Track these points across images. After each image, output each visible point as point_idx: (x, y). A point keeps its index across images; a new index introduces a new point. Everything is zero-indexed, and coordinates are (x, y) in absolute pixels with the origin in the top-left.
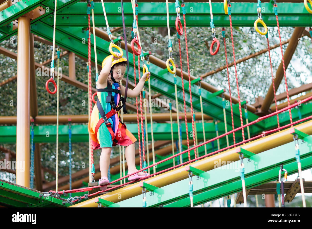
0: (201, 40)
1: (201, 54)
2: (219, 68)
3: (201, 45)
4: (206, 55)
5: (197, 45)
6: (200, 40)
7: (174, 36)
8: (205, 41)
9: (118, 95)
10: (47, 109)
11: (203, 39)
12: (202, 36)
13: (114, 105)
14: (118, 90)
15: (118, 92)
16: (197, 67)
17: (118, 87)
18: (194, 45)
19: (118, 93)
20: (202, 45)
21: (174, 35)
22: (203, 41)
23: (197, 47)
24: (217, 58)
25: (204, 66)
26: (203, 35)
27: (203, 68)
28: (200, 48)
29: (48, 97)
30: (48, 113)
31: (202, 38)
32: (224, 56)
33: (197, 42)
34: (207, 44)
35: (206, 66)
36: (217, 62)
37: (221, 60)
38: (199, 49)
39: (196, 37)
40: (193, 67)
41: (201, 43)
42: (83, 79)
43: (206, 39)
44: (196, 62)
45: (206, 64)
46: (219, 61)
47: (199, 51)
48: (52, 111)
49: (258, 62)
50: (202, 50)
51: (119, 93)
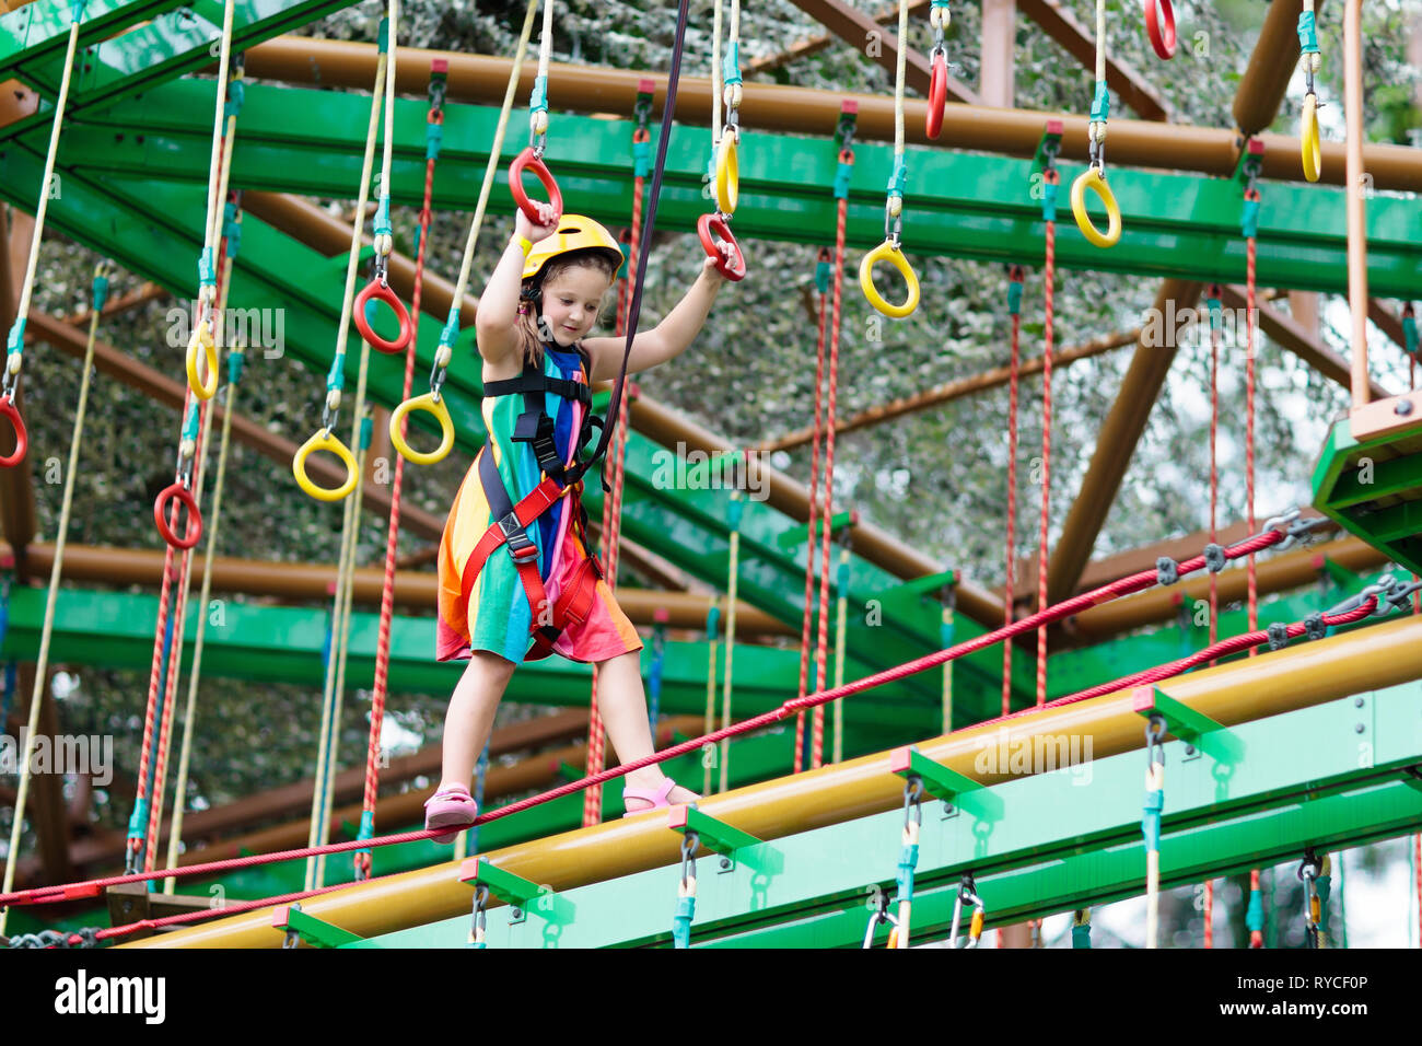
0: (783, 281)
1: (782, 340)
2: (864, 410)
3: (783, 301)
4: (805, 350)
5: (764, 300)
6: (777, 283)
7: (663, 253)
8: (799, 288)
9: (577, 408)
10: (108, 513)
11: (791, 279)
12: (787, 266)
13: (550, 457)
14: (577, 385)
15: (572, 393)
16: (768, 396)
17: (576, 374)
18: (750, 297)
19: (573, 399)
20: (788, 305)
21: (662, 248)
22: (791, 285)
23: (763, 310)
24: (855, 365)
25: (797, 396)
26: (791, 261)
27: (790, 403)
28: (780, 317)
29: (110, 461)
30: (110, 531)
31: (785, 274)
32: (883, 363)
33: (765, 288)
34: (807, 302)
35: (806, 398)
36: (852, 382)
37: (870, 379)
38: (774, 321)
39: (761, 266)
40: (750, 397)
41: (786, 293)
42: (265, 398)
43: (804, 278)
44: (759, 375)
45: (804, 390)
46: (861, 379)
47: (773, 328)
48: (125, 523)
49: (1036, 405)
50: (785, 325)
51: (577, 396)
